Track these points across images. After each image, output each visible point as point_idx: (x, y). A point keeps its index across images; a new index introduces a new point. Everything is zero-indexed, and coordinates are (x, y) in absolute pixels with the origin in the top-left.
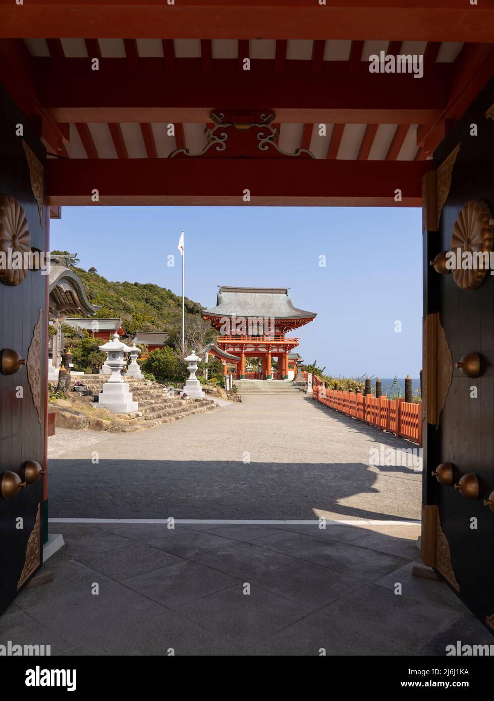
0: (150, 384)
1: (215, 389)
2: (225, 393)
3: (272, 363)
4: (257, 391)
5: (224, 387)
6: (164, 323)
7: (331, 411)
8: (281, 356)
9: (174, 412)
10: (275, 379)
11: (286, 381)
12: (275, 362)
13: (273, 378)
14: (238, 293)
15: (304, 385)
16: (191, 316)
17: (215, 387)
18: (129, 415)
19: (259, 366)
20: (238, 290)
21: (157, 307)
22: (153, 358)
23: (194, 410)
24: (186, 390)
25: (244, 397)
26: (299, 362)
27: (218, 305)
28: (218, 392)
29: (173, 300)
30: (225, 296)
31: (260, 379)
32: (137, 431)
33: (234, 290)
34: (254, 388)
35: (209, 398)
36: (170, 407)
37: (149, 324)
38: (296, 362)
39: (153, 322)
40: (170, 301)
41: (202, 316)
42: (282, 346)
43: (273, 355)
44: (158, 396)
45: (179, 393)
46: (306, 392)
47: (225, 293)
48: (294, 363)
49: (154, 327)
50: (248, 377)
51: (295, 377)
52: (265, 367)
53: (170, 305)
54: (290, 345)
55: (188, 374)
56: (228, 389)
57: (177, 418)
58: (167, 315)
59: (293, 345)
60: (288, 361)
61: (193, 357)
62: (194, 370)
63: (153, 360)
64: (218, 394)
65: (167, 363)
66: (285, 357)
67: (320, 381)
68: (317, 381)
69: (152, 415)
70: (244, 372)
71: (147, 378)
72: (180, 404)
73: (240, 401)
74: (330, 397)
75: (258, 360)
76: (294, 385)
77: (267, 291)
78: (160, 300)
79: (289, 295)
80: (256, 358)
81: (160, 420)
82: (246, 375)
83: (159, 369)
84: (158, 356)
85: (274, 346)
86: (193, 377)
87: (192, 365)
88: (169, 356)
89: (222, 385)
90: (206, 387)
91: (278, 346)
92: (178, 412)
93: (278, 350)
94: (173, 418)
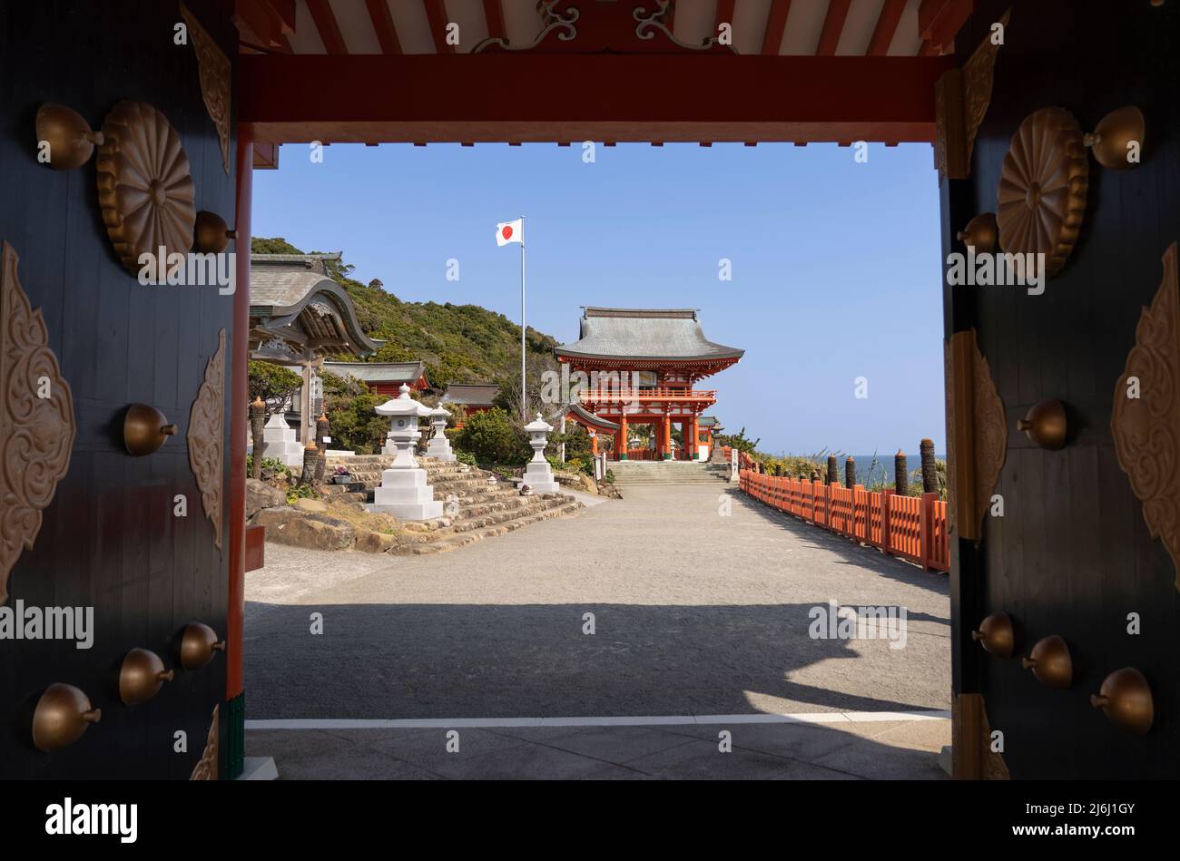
0: (467, 470)
1: (577, 478)
2: (594, 485)
3: (671, 432)
4: (646, 479)
5: (592, 474)
6: (494, 370)
7: (771, 512)
8: (687, 422)
9: (507, 518)
10: (678, 459)
11: (695, 461)
12: (677, 431)
13: (673, 458)
14: (615, 319)
15: (725, 469)
16: (536, 356)
17: (577, 474)
18: (427, 524)
19: (651, 438)
20: (616, 314)
21: (483, 343)
22: (472, 427)
23: (541, 514)
24: (527, 480)
25: (628, 490)
26: (717, 431)
27: (581, 338)
28: (582, 482)
29: (509, 331)
30: (592, 322)
31: (653, 459)
32: (441, 552)
33: (607, 314)
34: (643, 474)
35: (567, 492)
36: (499, 508)
37: (468, 371)
38: (712, 431)
39: (475, 368)
40: (504, 333)
41: (556, 356)
42: (688, 405)
43: (674, 419)
44: (480, 491)
45: (515, 485)
46: (728, 480)
47: (593, 318)
48: (708, 433)
49: (477, 375)
50: (633, 456)
51: (711, 456)
52: (661, 440)
53: (503, 340)
54: (701, 402)
55: (531, 452)
56: (599, 477)
57: (511, 529)
58: (498, 356)
59: (706, 402)
60: (698, 429)
61: (539, 424)
62: (541, 445)
63: (472, 430)
64: (582, 486)
65: (496, 436)
66: (693, 423)
67: (752, 461)
68: (747, 462)
69: (466, 524)
70: (625, 449)
71: (461, 460)
72: (517, 504)
73: (620, 497)
74: (769, 489)
75: (649, 428)
76: (709, 469)
77: (661, 315)
78: (486, 332)
79: (699, 321)
80: (646, 425)
81: (481, 533)
82: (629, 453)
83: (483, 445)
84: (481, 423)
85: (675, 405)
86: (539, 457)
87: (537, 437)
88: (499, 423)
89: (589, 471)
90: (562, 474)
91: (682, 404)
92: (514, 517)
93: (681, 412)
94: (504, 528)
